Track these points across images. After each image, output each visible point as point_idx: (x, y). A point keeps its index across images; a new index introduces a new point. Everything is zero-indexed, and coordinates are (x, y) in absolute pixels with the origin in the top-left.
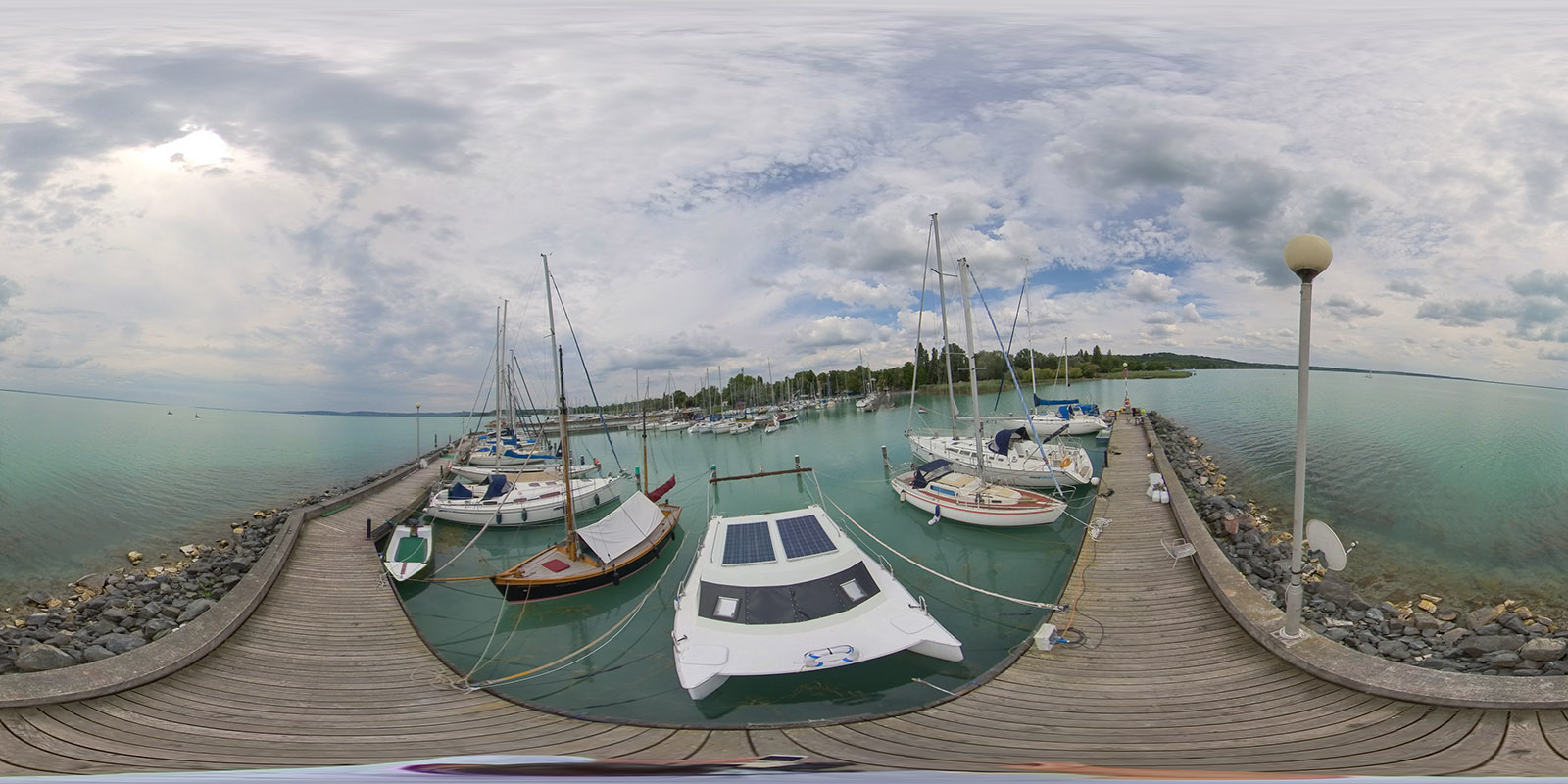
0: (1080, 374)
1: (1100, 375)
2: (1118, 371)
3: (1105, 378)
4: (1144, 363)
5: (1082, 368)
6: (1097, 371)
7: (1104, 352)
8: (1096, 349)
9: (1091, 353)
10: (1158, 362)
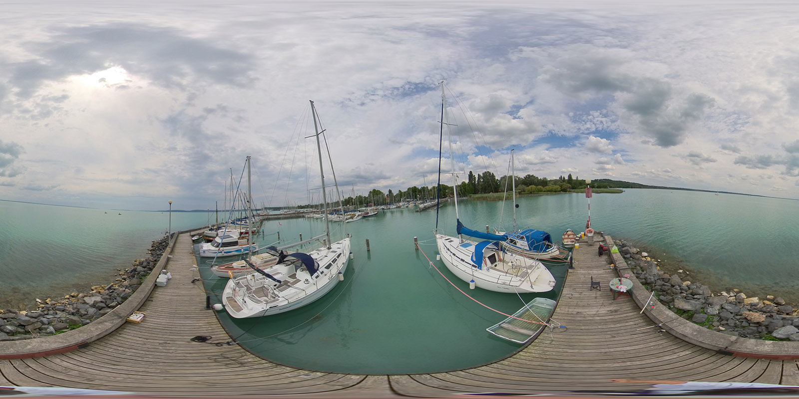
0: (559, 189)
1: (571, 190)
2: (582, 188)
3: (574, 192)
4: (596, 184)
5: (561, 186)
6: (569, 188)
7: (574, 178)
8: (570, 176)
9: (567, 178)
10: (602, 183)
